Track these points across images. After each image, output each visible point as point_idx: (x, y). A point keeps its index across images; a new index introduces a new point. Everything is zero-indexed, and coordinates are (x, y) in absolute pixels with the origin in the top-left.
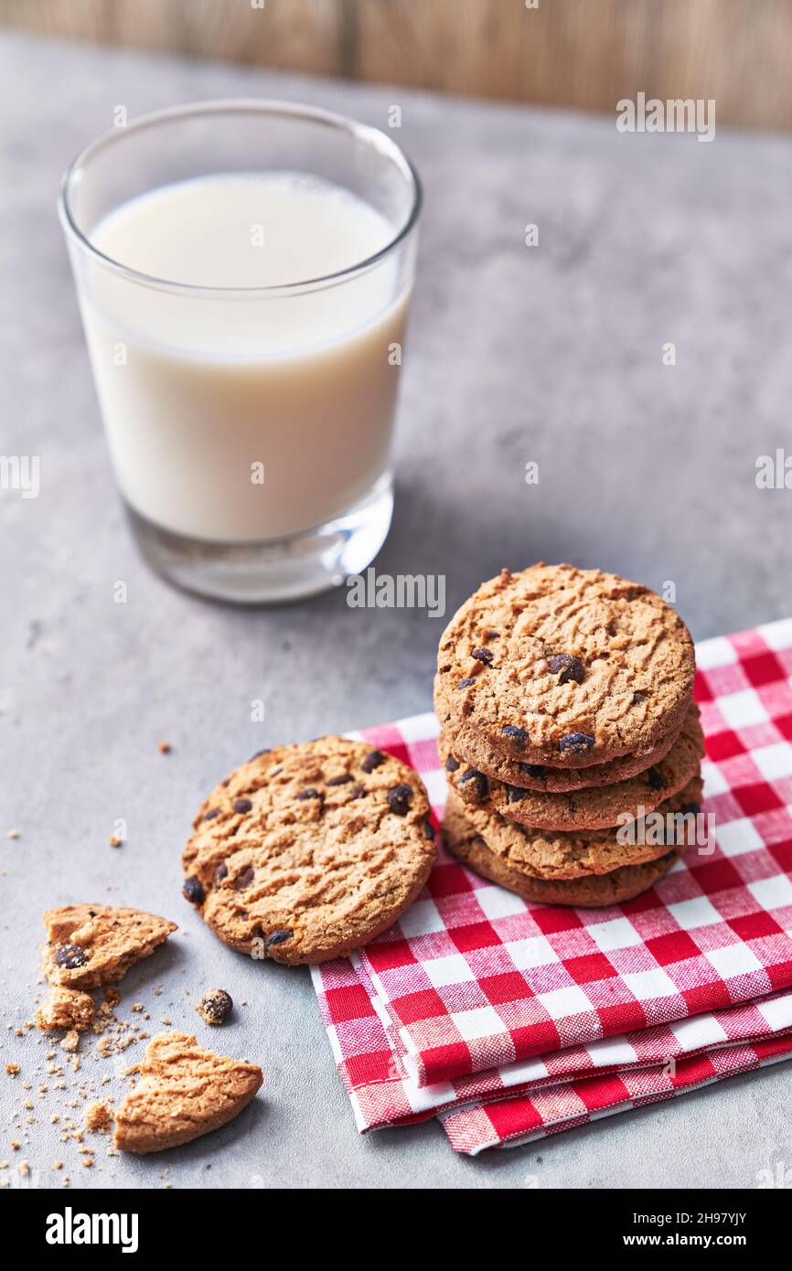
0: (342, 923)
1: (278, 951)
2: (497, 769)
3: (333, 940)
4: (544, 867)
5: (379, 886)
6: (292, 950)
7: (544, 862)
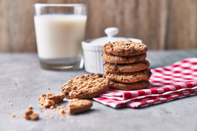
0: (98, 88)
1: (87, 94)
2: (119, 60)
3: (97, 90)
4: (130, 79)
5: (102, 83)
6: (89, 93)
7: (130, 78)
